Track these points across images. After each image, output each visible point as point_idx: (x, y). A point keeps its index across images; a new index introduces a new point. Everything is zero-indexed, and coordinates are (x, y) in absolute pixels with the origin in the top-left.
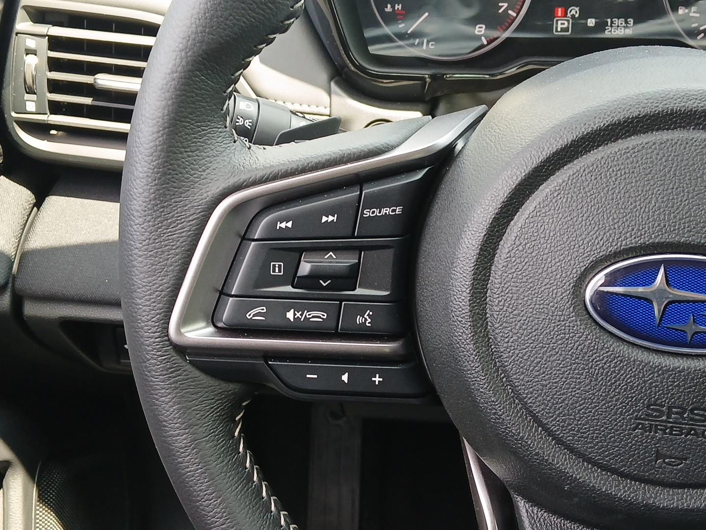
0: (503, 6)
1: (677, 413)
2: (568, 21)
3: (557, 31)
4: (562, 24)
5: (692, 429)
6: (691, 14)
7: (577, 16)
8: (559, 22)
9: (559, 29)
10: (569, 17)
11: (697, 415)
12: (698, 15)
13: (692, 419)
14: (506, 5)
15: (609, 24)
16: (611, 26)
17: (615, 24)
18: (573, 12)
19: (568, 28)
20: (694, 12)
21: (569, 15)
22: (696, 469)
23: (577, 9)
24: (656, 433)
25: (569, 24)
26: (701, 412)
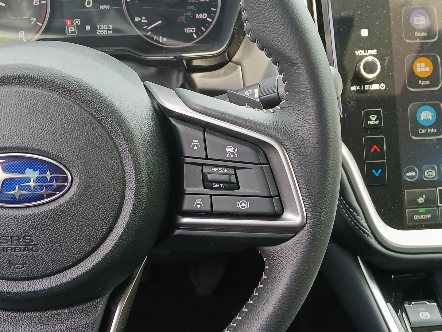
0: (33, 20)
1: (16, 240)
2: (74, 27)
3: (68, 33)
4: (71, 29)
5: (25, 248)
6: (142, 21)
7: (79, 24)
8: (69, 28)
9: (70, 32)
10: (74, 25)
11: (27, 239)
12: (146, 21)
13: (24, 242)
14: (35, 19)
15: (98, 28)
16: (100, 29)
17: (102, 28)
18: (77, 22)
19: (75, 31)
20: (144, 20)
21: (74, 24)
22: (32, 269)
23: (79, 20)
24: (7, 252)
25: (75, 28)
26: (29, 238)
